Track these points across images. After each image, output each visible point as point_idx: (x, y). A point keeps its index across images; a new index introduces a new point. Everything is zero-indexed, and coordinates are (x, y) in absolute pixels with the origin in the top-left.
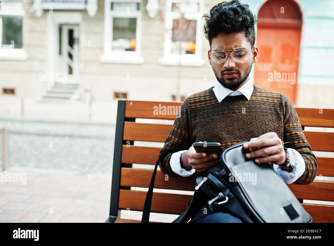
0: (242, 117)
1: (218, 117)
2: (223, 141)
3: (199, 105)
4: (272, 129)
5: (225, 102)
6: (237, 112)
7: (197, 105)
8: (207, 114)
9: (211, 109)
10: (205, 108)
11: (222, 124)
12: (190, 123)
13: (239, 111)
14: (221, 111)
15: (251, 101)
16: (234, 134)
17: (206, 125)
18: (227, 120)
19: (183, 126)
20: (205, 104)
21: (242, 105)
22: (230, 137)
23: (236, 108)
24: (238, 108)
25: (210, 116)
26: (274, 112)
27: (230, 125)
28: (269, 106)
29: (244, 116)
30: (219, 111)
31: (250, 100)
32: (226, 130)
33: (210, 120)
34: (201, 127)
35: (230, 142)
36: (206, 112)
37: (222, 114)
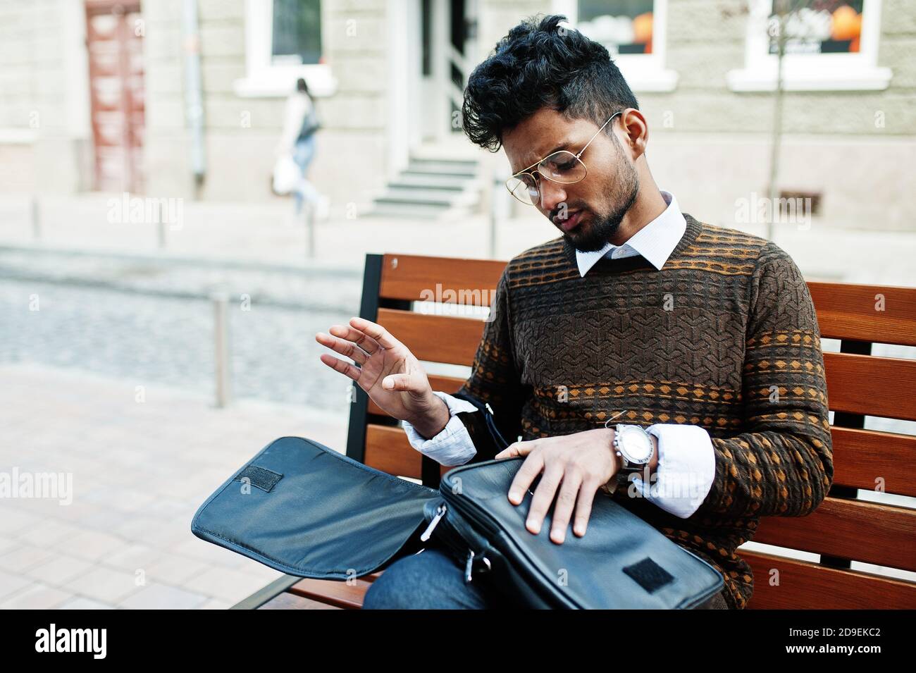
0: (632, 319)
1: (570, 318)
2: (575, 384)
3: (532, 281)
4: (710, 353)
5: (594, 275)
6: (621, 304)
7: (526, 281)
8: (545, 307)
9: (559, 293)
10: (545, 290)
11: (576, 337)
12: (510, 329)
13: (627, 302)
14: (582, 299)
15: (665, 273)
16: (605, 364)
17: (539, 336)
18: (593, 325)
19: (495, 336)
20: (546, 279)
21: (638, 284)
22: (592, 374)
23: (618, 292)
24: (624, 292)
25: (551, 313)
26: (727, 304)
27: (597, 341)
28: (715, 286)
29: (636, 317)
30: (576, 300)
31: (665, 268)
32: (586, 352)
33: (550, 325)
34: (528, 341)
35: (592, 387)
36: (544, 302)
37: (583, 309)
